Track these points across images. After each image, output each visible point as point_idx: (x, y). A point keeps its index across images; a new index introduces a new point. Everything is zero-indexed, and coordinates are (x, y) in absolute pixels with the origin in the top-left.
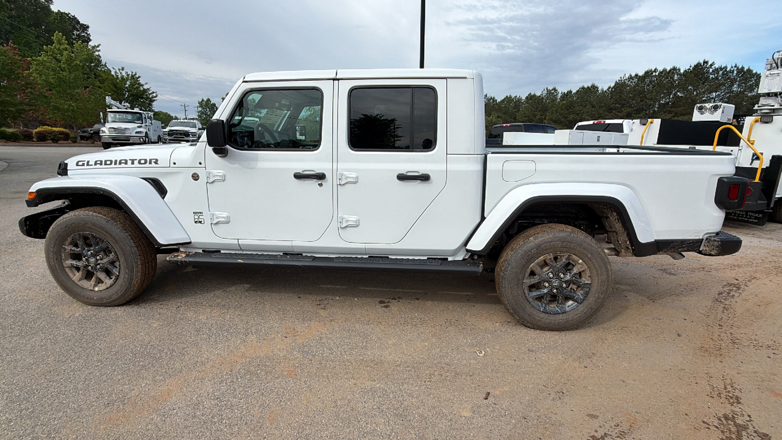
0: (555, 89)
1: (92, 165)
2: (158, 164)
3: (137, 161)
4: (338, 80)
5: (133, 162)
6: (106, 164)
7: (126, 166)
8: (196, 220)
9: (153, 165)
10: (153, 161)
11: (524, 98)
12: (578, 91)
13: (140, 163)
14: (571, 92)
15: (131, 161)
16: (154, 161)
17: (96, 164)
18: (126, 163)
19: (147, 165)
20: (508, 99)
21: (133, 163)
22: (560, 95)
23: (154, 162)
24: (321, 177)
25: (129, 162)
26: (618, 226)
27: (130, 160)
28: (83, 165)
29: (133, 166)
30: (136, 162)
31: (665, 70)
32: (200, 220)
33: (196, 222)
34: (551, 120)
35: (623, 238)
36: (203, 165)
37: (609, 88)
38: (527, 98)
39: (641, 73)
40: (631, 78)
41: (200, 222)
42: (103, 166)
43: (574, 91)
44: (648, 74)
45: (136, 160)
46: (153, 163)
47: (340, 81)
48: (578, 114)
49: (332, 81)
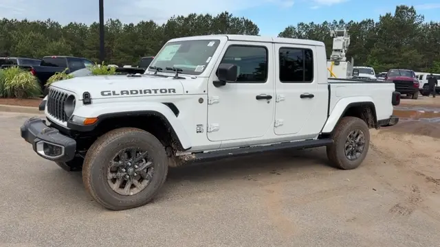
0: (118, 20)
1: (119, 94)
2: (175, 92)
3: (159, 90)
6: (132, 93)
7: (150, 94)
8: (198, 130)
9: (172, 93)
11: (89, 26)
12: (138, 25)
13: (161, 92)
14: (132, 25)
16: (172, 90)
17: (122, 93)
18: (150, 92)
19: (168, 93)
20: (71, 26)
21: (156, 92)
22: (123, 26)
24: (269, 97)
25: (153, 92)
27: (153, 90)
28: (109, 94)
29: (156, 94)
30: (158, 92)
31: (201, 16)
32: (201, 130)
33: (197, 132)
36: (206, 93)
37: (164, 25)
38: (92, 26)
39: (186, 16)
40: (179, 18)
41: (200, 132)
42: (130, 95)
43: (135, 24)
44: (192, 16)
47: (275, 43)
49: (271, 43)
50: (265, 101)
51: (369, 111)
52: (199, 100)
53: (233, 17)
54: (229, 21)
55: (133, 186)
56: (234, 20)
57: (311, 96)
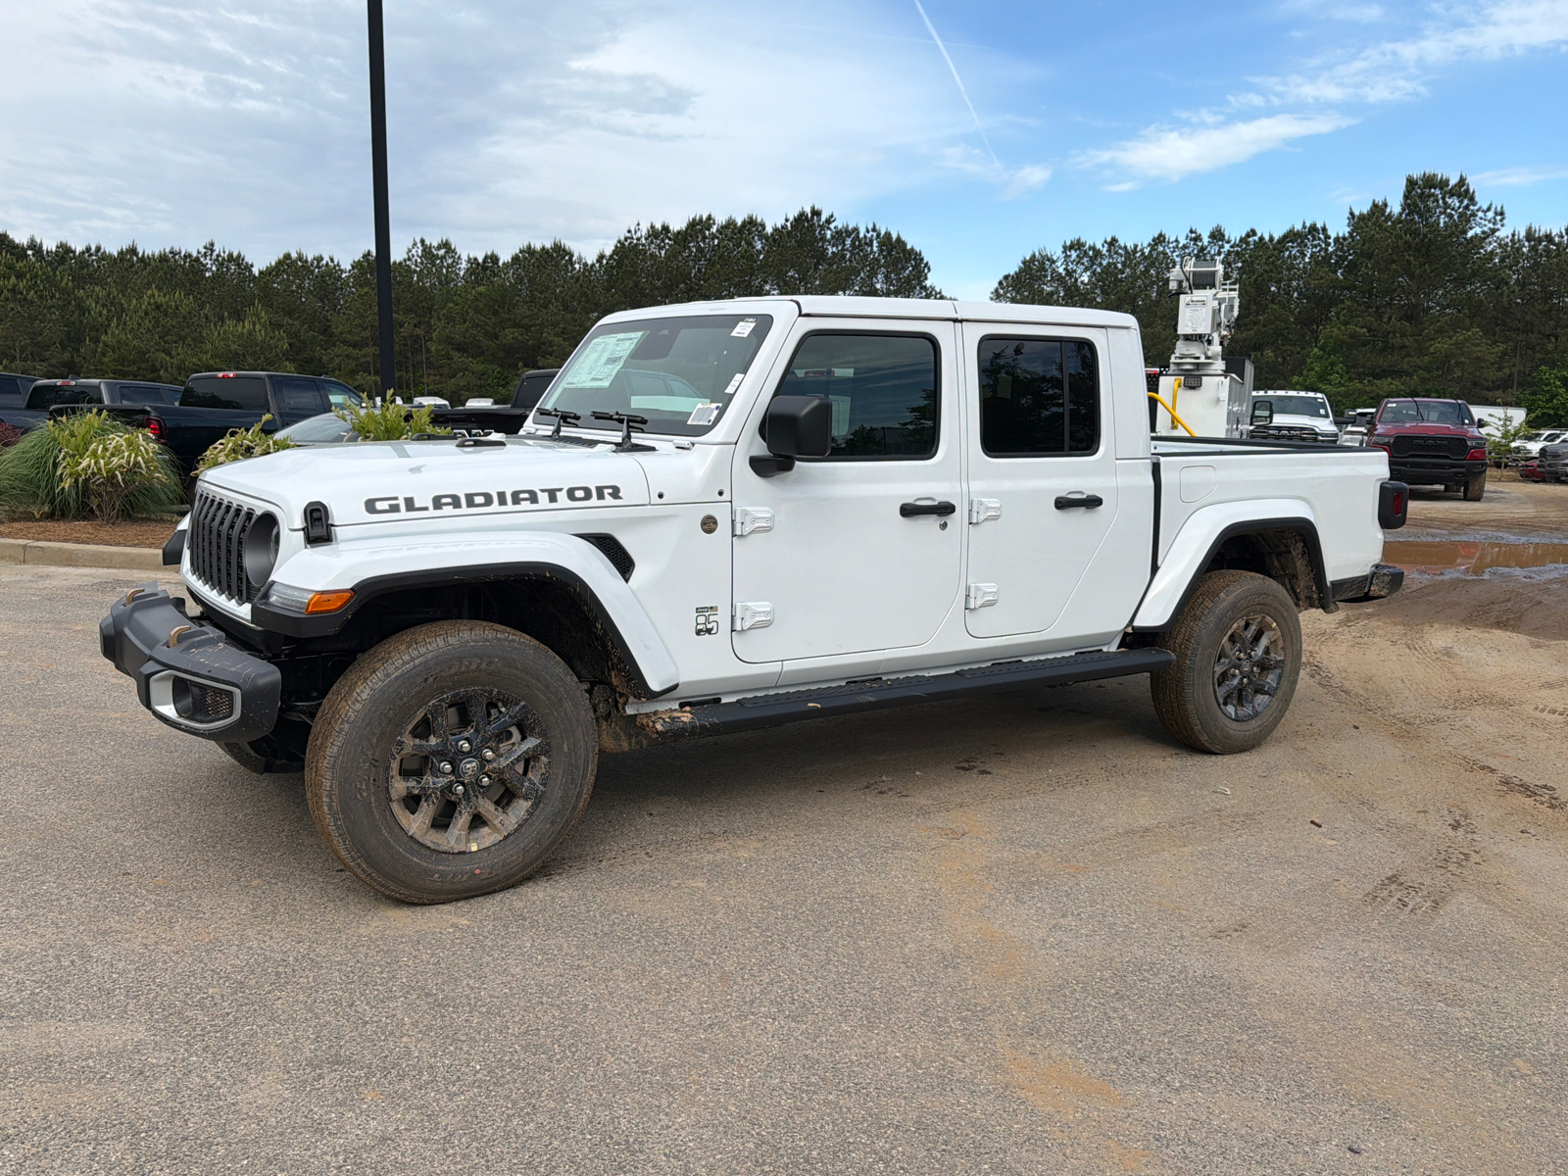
0: (446, 245)
1: (426, 509)
2: (620, 498)
3: (564, 492)
4: (961, 321)
5: (552, 495)
6: (471, 503)
7: (534, 507)
8: (699, 627)
9: (609, 500)
10: (606, 491)
11: (346, 265)
12: (515, 259)
13: (572, 497)
14: (494, 258)
15: (546, 494)
16: (610, 491)
17: (438, 503)
18: (533, 499)
19: (594, 501)
20: (289, 267)
21: (553, 498)
22: (464, 265)
23: (609, 494)
24: (945, 509)
25: (543, 498)
26: (1301, 565)
27: (543, 491)
28: (395, 509)
29: (554, 505)
30: (562, 496)
31: (731, 223)
32: (709, 626)
33: (698, 632)
34: (449, 341)
35: (1304, 582)
36: (726, 496)
37: (601, 257)
38: (356, 265)
39: (678, 224)
40: (654, 234)
41: (709, 631)
43: (505, 257)
44: (698, 227)
45: (560, 490)
46: (606, 495)
47: (964, 323)
48: (527, 328)
49: (952, 323)
50: (932, 523)
51: (1297, 550)
52: (703, 524)
53: (838, 224)
54: (823, 238)
55: (478, 821)
56: (840, 235)
57: (1093, 502)
